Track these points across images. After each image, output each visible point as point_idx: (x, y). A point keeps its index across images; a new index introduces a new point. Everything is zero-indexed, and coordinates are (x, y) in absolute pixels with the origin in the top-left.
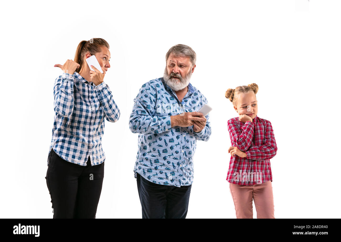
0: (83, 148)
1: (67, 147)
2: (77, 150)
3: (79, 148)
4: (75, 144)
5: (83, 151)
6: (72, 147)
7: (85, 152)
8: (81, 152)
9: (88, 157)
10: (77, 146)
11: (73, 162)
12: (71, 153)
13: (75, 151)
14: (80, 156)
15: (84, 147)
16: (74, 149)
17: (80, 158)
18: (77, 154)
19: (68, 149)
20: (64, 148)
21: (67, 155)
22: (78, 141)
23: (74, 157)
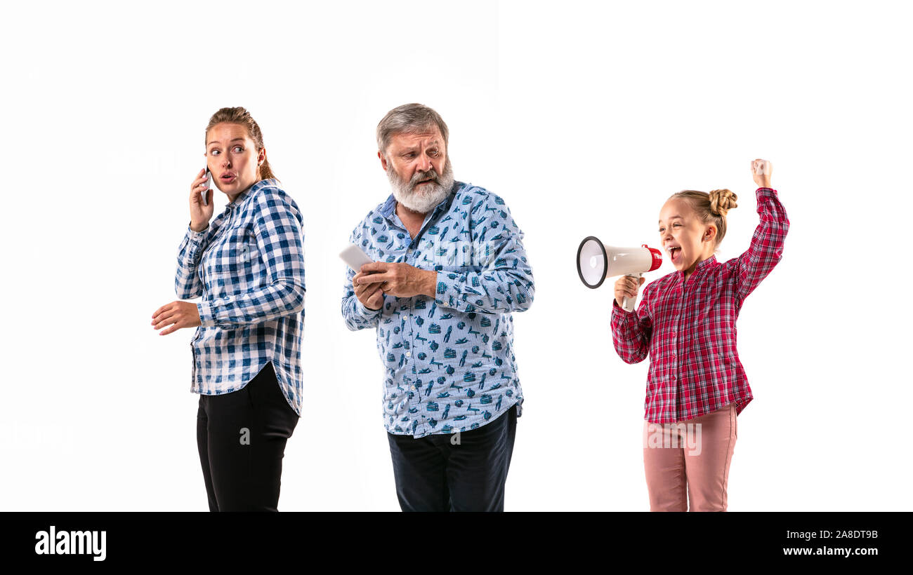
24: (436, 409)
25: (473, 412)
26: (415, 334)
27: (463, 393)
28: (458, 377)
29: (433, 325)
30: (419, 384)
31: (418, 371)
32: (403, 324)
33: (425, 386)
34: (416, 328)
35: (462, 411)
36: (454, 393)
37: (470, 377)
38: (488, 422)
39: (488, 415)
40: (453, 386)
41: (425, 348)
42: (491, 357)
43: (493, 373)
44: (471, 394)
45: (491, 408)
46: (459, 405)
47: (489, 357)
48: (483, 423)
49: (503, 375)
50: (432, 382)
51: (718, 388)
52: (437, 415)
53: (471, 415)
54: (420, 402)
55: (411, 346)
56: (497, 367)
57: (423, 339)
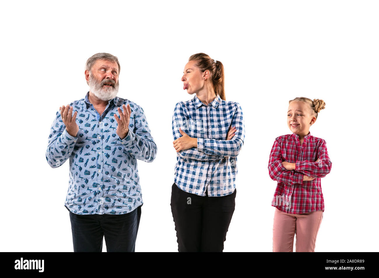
0: (200, 177)
1: (185, 177)
2: (194, 179)
3: (196, 177)
4: (193, 173)
5: (201, 180)
6: (190, 176)
7: (203, 181)
8: (199, 181)
9: (206, 187)
10: (195, 175)
11: (190, 193)
12: (189, 182)
13: (193, 180)
14: (198, 186)
15: (202, 176)
16: (192, 178)
17: (198, 188)
18: (195, 184)
19: (186, 178)
20: (183, 177)
21: (185, 185)
22: (195, 169)
23: (191, 187)
24: (110, 201)
25: (125, 205)
26: (104, 162)
27: (122, 195)
28: (121, 187)
29: (114, 159)
30: (103, 187)
31: (104, 181)
32: (98, 156)
33: (106, 189)
34: (106, 159)
35: (120, 204)
36: (118, 194)
37: (125, 188)
38: (130, 212)
39: (130, 208)
40: (118, 191)
41: (109, 169)
42: (133, 180)
43: (134, 188)
44: (125, 197)
45: (132, 204)
46: (119, 201)
47: (132, 180)
48: (128, 212)
49: (137, 190)
50: (110, 187)
51: (311, 203)
52: (110, 204)
53: (124, 206)
54: (103, 196)
55: (102, 167)
56: (135, 186)
57: (109, 165)
